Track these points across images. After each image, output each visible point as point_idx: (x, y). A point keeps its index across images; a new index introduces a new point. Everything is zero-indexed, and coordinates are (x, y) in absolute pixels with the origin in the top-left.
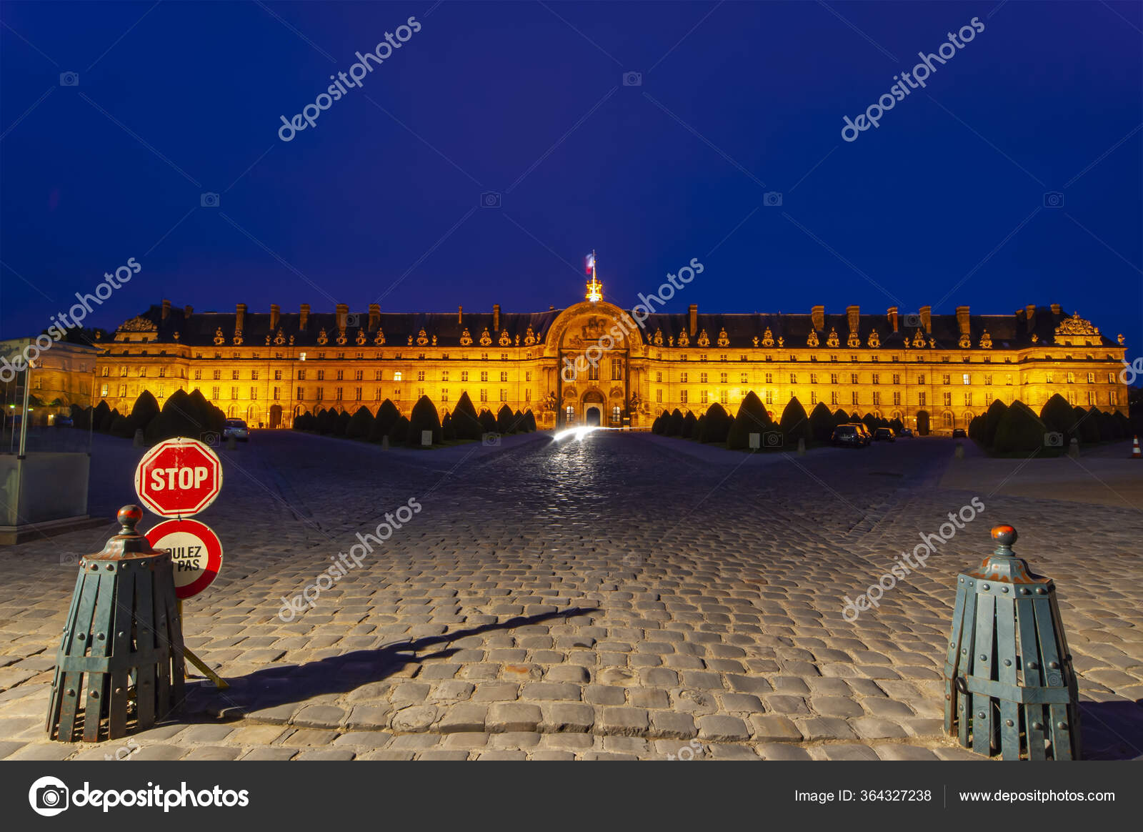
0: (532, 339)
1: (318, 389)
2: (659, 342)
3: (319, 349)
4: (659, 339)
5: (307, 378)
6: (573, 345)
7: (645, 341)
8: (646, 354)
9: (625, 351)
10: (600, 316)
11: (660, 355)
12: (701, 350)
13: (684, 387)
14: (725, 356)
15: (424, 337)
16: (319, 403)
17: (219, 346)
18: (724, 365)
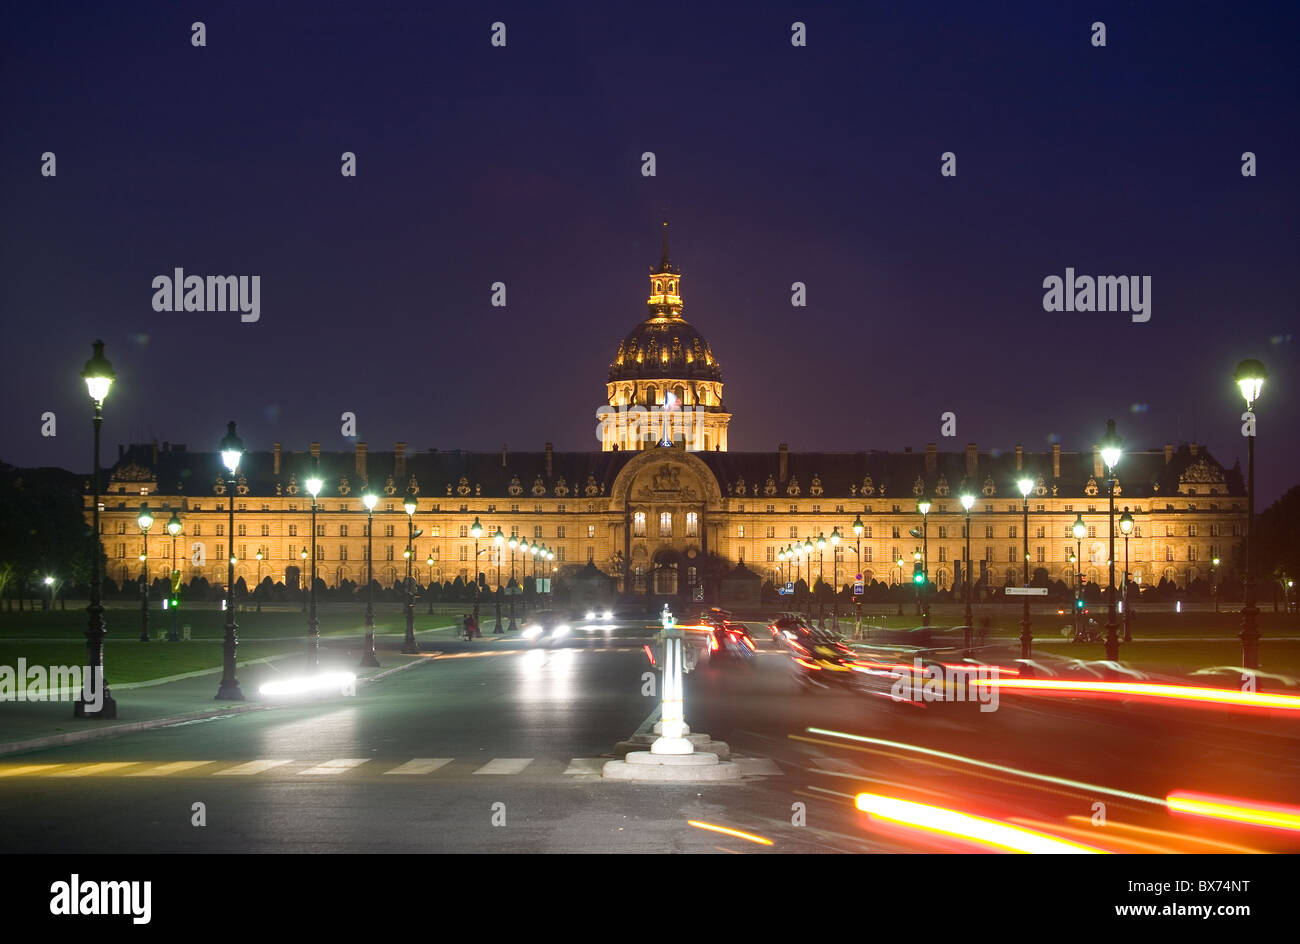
0: (595, 489)
1: (341, 547)
2: (741, 491)
3: (341, 499)
4: (741, 488)
5: (327, 534)
6: (642, 498)
7: (725, 494)
8: (726, 507)
9: (701, 504)
10: (673, 463)
11: (742, 507)
12: (791, 500)
13: (771, 544)
14: (819, 507)
15: (466, 486)
16: (344, 563)
17: (219, 496)
18: (817, 517)
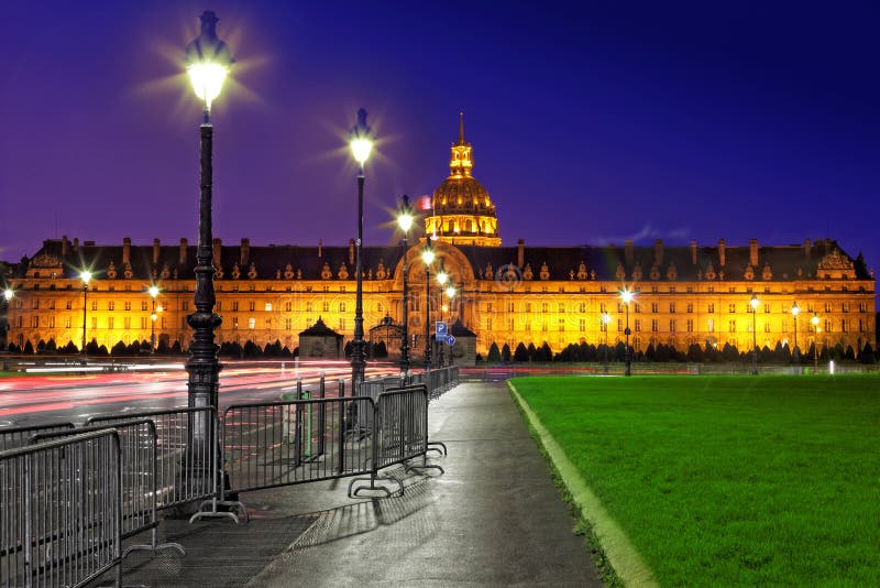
0: (383, 274)
2: (489, 276)
4: (489, 272)
6: (417, 280)
7: (477, 276)
8: (478, 287)
11: (490, 287)
12: (526, 283)
13: (511, 316)
14: (546, 288)
15: (291, 271)
17: (112, 279)
18: (546, 296)
